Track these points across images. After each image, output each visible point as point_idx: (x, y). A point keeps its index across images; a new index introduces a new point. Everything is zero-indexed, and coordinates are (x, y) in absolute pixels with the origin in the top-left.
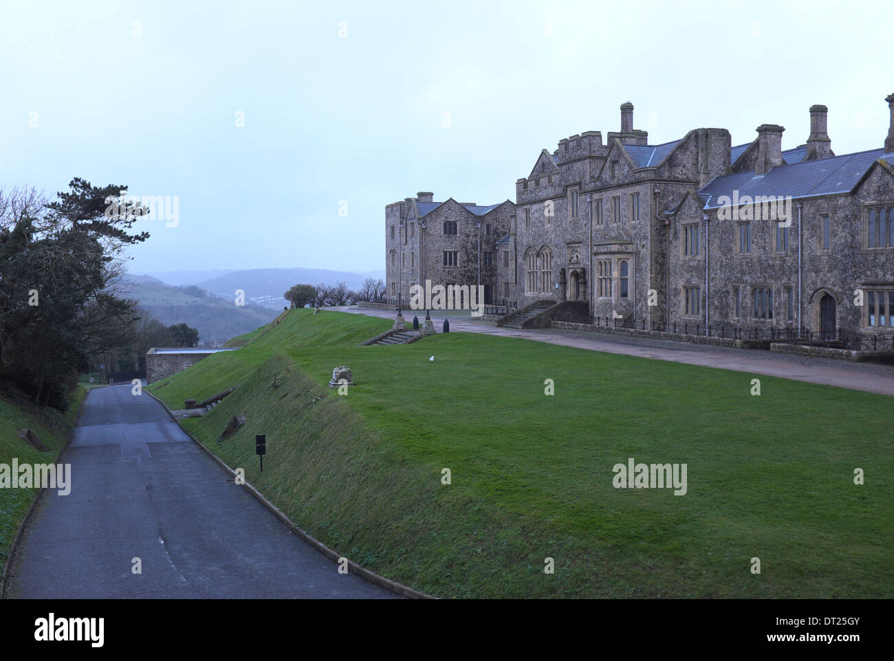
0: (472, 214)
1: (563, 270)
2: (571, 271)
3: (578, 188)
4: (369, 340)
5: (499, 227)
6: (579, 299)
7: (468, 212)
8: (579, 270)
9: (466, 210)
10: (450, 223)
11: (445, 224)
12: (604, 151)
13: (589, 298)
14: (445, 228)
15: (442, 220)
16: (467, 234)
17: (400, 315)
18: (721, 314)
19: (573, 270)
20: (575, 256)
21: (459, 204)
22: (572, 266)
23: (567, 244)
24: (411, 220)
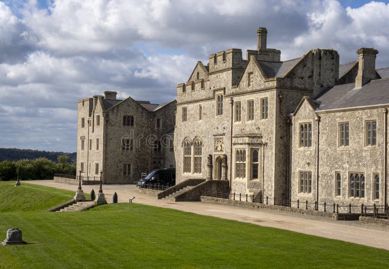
0: (146, 110)
1: (211, 156)
2: (216, 157)
3: (223, 92)
4: (54, 208)
5: (167, 121)
6: (222, 179)
7: (143, 108)
8: (222, 157)
9: (142, 106)
10: (129, 117)
11: (124, 117)
12: (244, 65)
13: (229, 178)
14: (124, 121)
15: (122, 114)
16: (141, 125)
17: (80, 188)
18: (327, 193)
19: (217, 156)
20: (219, 145)
21: (135, 102)
22: (217, 153)
23: (214, 136)
24: (97, 113)
